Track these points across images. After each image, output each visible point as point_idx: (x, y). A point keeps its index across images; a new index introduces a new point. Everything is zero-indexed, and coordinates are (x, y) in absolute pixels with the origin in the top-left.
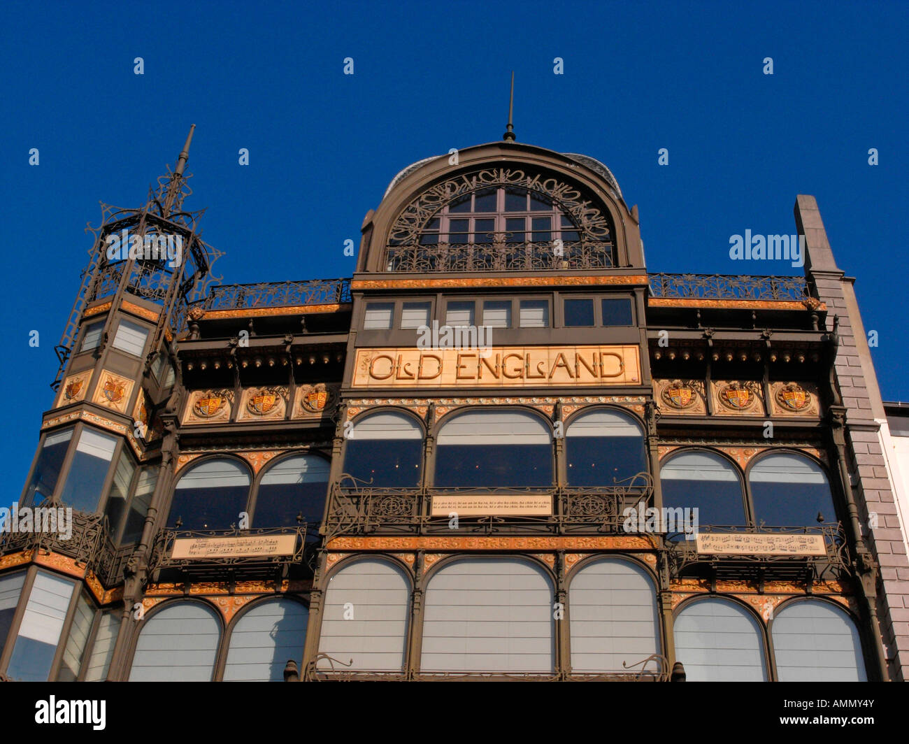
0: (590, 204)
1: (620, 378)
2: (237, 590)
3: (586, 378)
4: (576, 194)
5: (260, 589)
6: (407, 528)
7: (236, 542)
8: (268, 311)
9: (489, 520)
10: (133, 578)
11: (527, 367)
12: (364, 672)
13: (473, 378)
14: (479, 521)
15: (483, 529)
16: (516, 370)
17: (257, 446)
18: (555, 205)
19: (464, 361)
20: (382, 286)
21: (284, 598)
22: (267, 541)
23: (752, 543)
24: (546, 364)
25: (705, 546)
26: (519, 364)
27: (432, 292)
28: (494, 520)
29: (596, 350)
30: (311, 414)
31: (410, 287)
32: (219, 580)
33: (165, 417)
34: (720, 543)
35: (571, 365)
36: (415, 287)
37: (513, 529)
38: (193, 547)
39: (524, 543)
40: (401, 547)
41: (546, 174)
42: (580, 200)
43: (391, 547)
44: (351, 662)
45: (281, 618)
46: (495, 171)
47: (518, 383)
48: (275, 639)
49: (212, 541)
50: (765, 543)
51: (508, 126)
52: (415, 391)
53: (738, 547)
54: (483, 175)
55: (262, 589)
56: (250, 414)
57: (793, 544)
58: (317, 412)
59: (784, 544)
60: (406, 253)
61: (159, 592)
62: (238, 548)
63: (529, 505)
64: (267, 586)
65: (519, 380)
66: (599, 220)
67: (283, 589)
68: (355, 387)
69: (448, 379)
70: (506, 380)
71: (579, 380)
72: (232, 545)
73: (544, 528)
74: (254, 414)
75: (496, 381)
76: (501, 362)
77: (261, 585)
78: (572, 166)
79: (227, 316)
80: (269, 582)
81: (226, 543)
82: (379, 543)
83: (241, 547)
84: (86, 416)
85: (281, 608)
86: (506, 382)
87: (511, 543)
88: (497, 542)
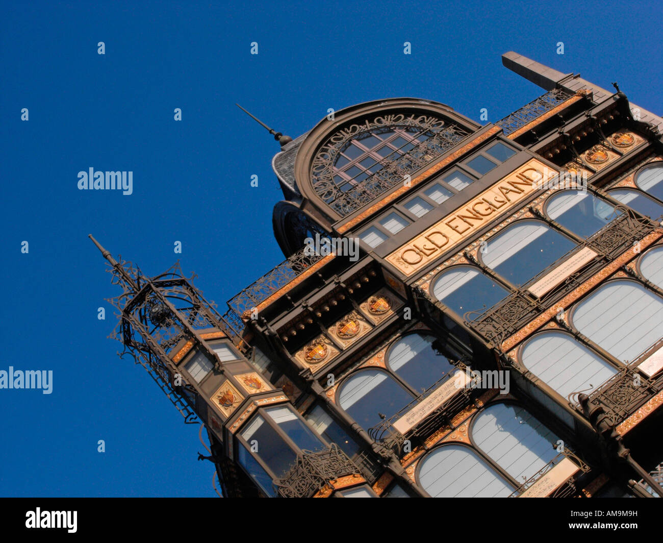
0: (414, 117)
2: (454, 425)
4: (400, 117)
5: (467, 415)
6: (530, 314)
7: (431, 399)
8: (292, 283)
9: (570, 279)
10: (392, 461)
11: (490, 204)
12: (604, 384)
13: (469, 228)
14: (566, 283)
15: (570, 287)
16: (486, 210)
17: (367, 356)
18: (395, 129)
19: (453, 224)
20: (357, 221)
21: (485, 409)
22: (448, 386)
24: (499, 196)
26: (486, 206)
27: (389, 206)
28: (574, 277)
30: (385, 315)
31: (374, 212)
32: (437, 429)
33: (302, 374)
35: (512, 189)
36: (377, 209)
37: (585, 276)
38: (408, 420)
39: (600, 276)
40: (541, 323)
41: (371, 117)
42: (405, 118)
43: (536, 327)
44: (591, 386)
45: (495, 420)
46: (338, 134)
47: (496, 215)
48: (505, 431)
49: (415, 409)
51: (270, 132)
52: (446, 254)
54: (334, 139)
55: (468, 414)
56: (347, 340)
58: (388, 311)
60: (346, 199)
61: (409, 461)
62: (436, 401)
63: (582, 258)
64: (469, 410)
65: (494, 213)
66: (430, 121)
67: (481, 404)
68: (409, 275)
69: (456, 238)
70: (485, 218)
71: (526, 192)
72: (430, 402)
73: (599, 265)
74: (350, 338)
75: (482, 222)
76: (473, 211)
77: (464, 412)
78: (382, 104)
79: (269, 303)
80: (467, 408)
81: (425, 404)
82: (528, 329)
83: (437, 399)
84: (260, 403)
85: (489, 415)
86: (490, 218)
87: (595, 280)
88: (586, 287)
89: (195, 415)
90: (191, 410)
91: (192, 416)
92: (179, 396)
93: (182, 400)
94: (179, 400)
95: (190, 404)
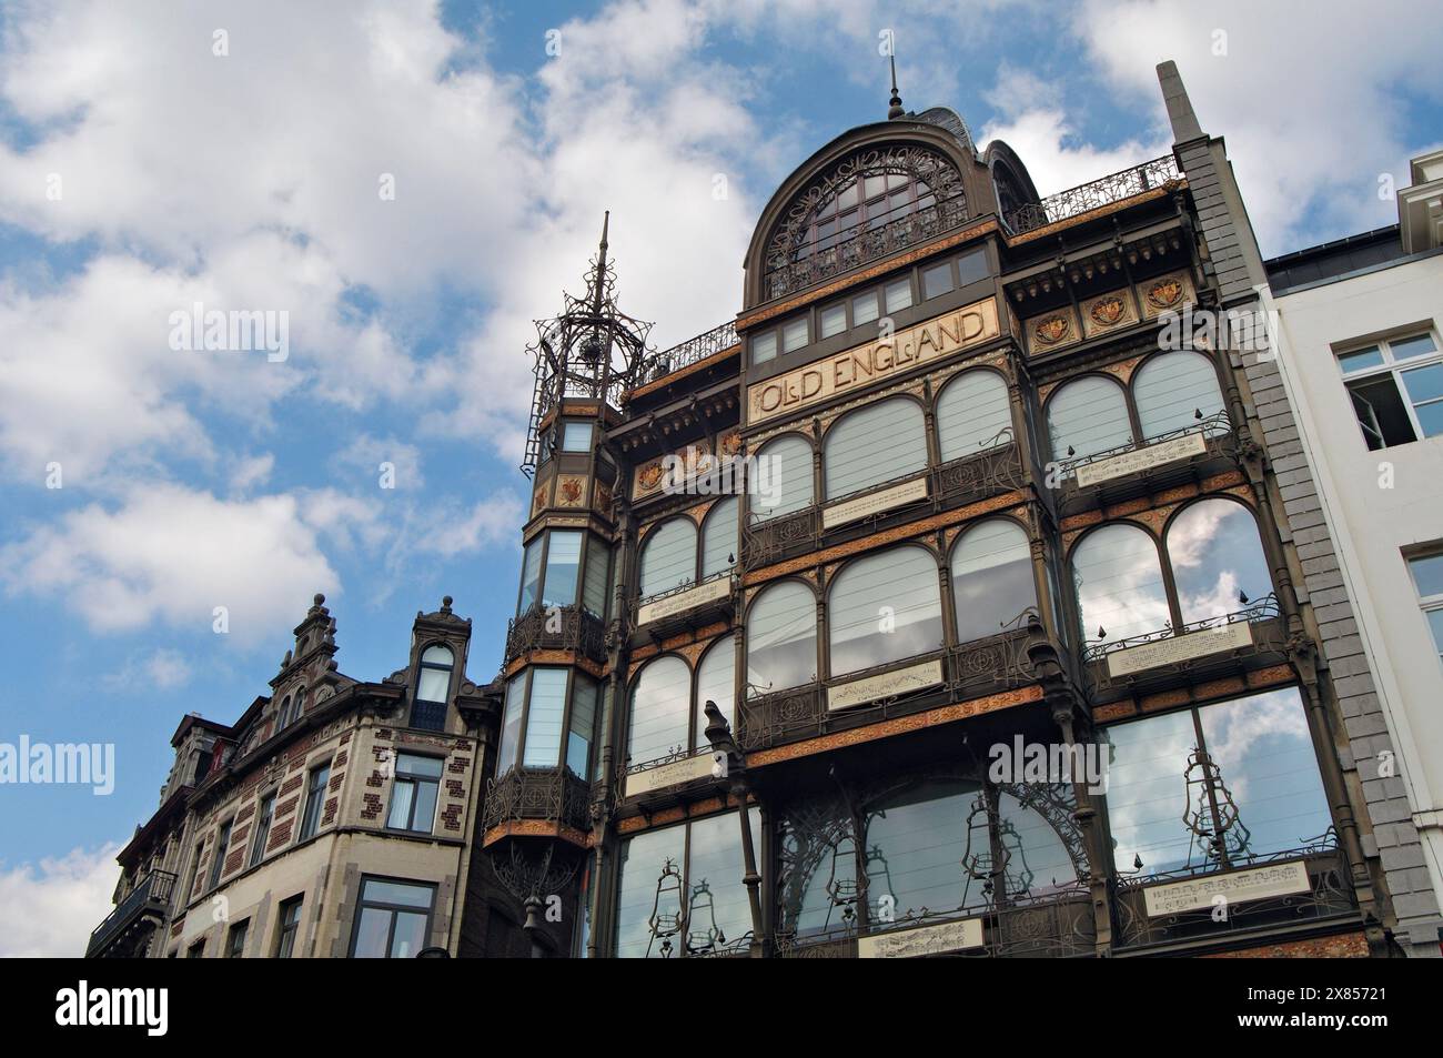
1: (981, 336)
2: (698, 637)
3: (951, 347)
5: (715, 630)
7: (684, 597)
8: (682, 372)
9: (872, 519)
11: (896, 354)
12: (782, 691)
13: (849, 382)
14: (865, 523)
15: (871, 528)
16: (886, 361)
19: (841, 367)
22: (708, 589)
23: (1132, 462)
24: (912, 345)
25: (1086, 479)
26: (889, 354)
27: (805, 307)
28: (878, 517)
29: (956, 315)
31: (785, 311)
34: (1100, 471)
35: (935, 338)
36: (789, 308)
38: (653, 610)
39: (908, 531)
40: (804, 566)
43: (798, 568)
44: (771, 685)
47: (890, 373)
49: (666, 601)
50: (1144, 458)
52: (801, 412)
53: (1117, 470)
55: (717, 630)
57: (1172, 451)
59: (1162, 453)
62: (687, 602)
63: (905, 493)
64: (719, 627)
65: (890, 370)
68: (750, 425)
69: (828, 391)
70: (879, 374)
71: (943, 351)
72: (682, 600)
75: (867, 378)
76: (872, 357)
77: (715, 626)
79: (650, 389)
81: (677, 600)
82: (786, 568)
83: (690, 600)
84: (552, 522)
86: (879, 376)
87: (896, 535)
88: (884, 538)
89: (534, 470)
90: (535, 463)
91: (531, 467)
92: (538, 439)
93: (537, 444)
94: (533, 455)
95: (540, 455)
